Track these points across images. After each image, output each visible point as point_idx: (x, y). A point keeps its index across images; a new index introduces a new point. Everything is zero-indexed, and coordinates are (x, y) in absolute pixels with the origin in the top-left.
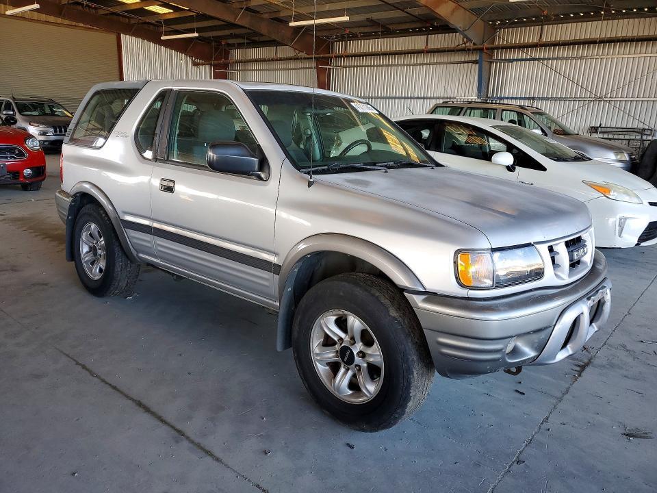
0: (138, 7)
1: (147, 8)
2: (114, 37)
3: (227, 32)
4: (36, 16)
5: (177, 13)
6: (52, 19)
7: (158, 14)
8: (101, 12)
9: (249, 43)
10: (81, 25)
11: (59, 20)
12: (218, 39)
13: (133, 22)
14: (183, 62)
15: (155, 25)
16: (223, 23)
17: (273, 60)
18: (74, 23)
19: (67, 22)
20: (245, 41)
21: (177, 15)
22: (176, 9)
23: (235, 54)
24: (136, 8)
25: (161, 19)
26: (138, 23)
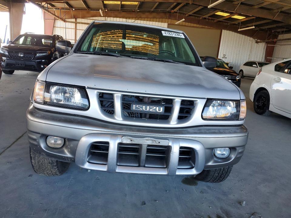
0: (229, 17)
1: (233, 17)
2: (219, 31)
3: (275, 26)
4: (184, 23)
5: (247, 18)
6: (195, 25)
7: (239, 19)
8: (215, 21)
10: (206, 27)
11: (198, 26)
12: (270, 29)
13: (228, 24)
14: (250, 41)
15: (237, 25)
16: (271, 21)
18: (203, 26)
19: (201, 26)
21: (247, 19)
22: (247, 16)
23: (280, 37)
25: (240, 22)
26: (231, 25)
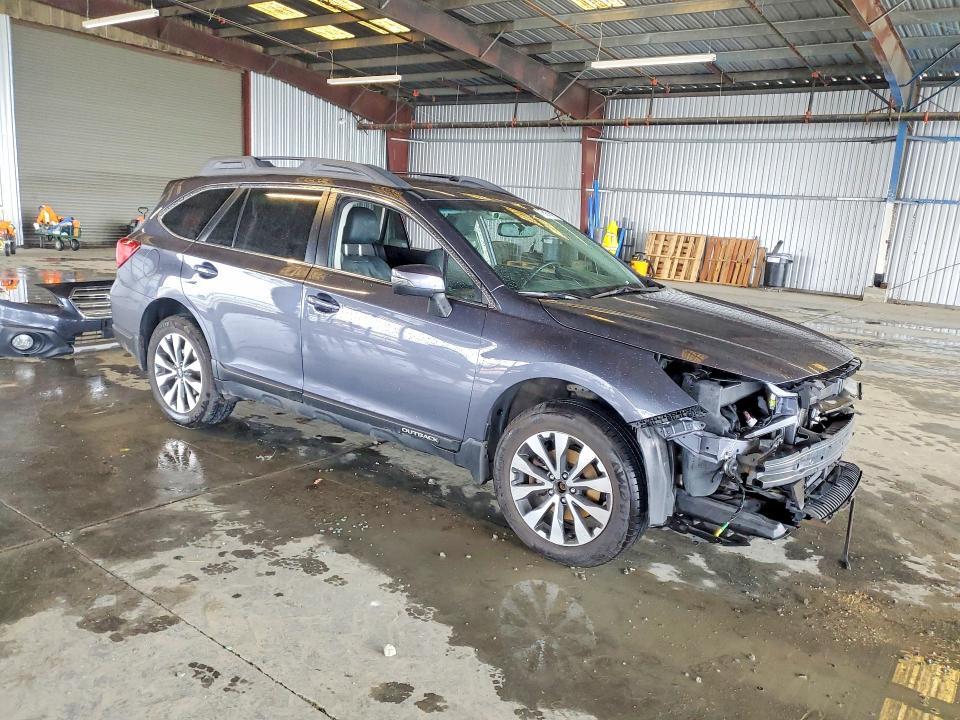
0: (297, 26)
1: (312, 29)
2: (236, 76)
4: (118, 34)
5: (363, 39)
7: (327, 40)
8: (225, 34)
9: (462, 96)
13: (273, 52)
14: (342, 123)
15: (316, 60)
17: (509, 126)
19: (168, 48)
20: (458, 92)
21: (362, 43)
22: (362, 32)
23: (425, 114)
24: (295, 27)
25: (330, 49)
26: (286, 55)
